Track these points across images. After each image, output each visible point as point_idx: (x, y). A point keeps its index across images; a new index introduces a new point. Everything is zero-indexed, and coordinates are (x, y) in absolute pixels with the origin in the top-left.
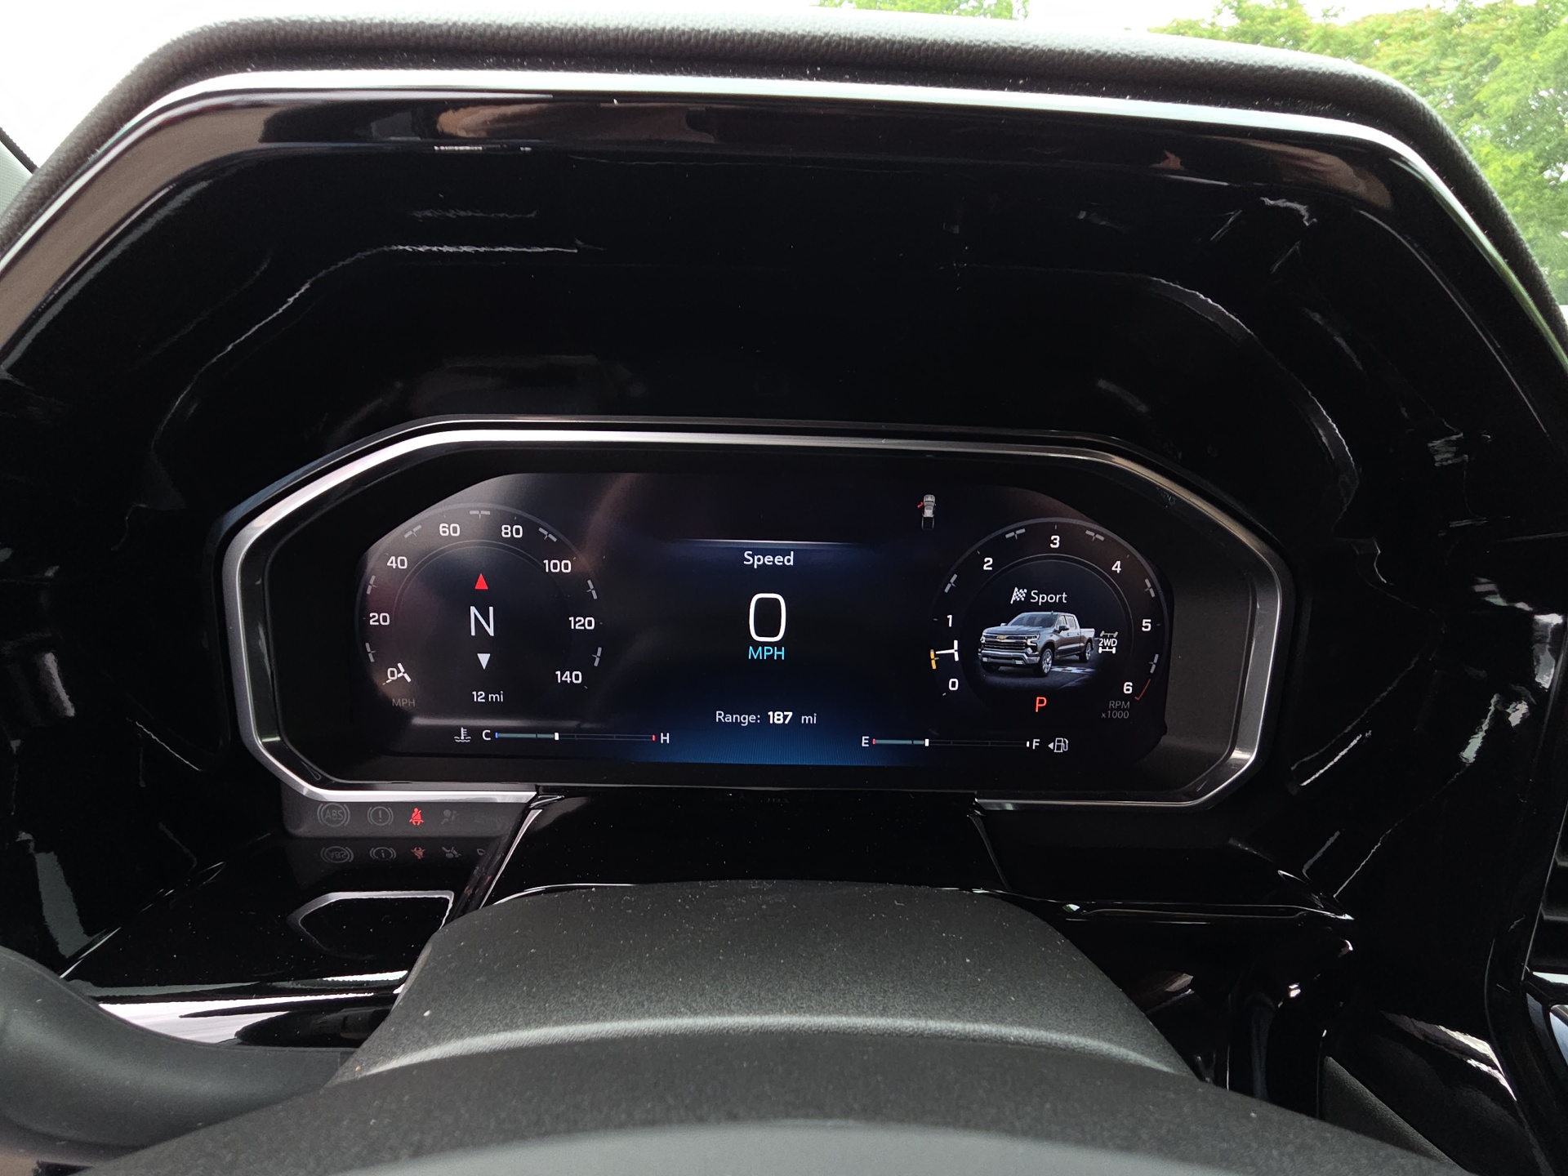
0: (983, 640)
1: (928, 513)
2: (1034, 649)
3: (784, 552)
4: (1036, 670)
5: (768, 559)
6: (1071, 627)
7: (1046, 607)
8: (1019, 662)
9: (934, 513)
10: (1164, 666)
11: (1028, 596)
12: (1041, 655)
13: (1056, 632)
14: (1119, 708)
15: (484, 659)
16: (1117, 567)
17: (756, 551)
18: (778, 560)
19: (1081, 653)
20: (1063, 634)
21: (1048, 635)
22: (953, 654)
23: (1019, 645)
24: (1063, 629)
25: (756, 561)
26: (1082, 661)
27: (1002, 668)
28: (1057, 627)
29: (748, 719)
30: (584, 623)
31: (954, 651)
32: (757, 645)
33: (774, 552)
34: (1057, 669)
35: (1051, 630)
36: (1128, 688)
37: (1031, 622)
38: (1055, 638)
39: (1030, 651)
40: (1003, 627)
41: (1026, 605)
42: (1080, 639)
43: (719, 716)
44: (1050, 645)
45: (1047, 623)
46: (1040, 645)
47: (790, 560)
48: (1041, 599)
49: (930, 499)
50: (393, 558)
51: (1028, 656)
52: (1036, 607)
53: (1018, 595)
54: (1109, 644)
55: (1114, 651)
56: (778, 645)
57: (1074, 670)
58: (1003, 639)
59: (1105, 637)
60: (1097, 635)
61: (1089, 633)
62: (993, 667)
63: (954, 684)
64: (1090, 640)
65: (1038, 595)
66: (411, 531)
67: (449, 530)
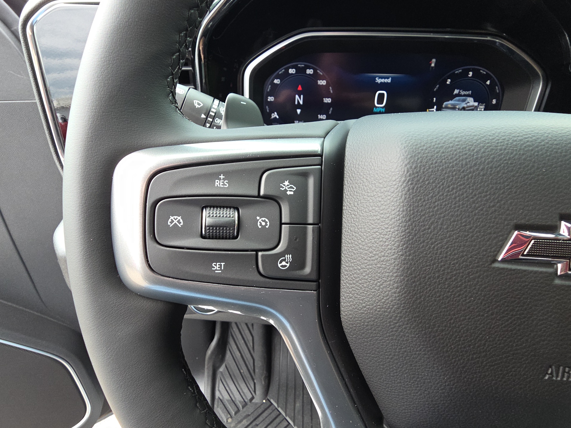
0: (444, 106)
1: (433, 65)
3: (388, 78)
5: (383, 80)
6: (471, 102)
7: (465, 95)
9: (435, 65)
11: (459, 92)
13: (466, 104)
15: (299, 111)
16: (488, 83)
17: (380, 78)
18: (386, 80)
20: (468, 104)
21: (463, 105)
23: (454, 108)
24: (468, 102)
25: (379, 81)
28: (466, 102)
30: (328, 100)
31: (435, 110)
32: (376, 107)
33: (385, 78)
35: (464, 103)
37: (459, 100)
38: (465, 106)
39: (457, 110)
40: (450, 102)
41: (458, 95)
42: (473, 106)
44: (464, 108)
45: (464, 101)
46: (461, 108)
47: (389, 81)
48: (463, 93)
49: (434, 60)
50: (275, 80)
52: (461, 96)
53: (456, 91)
54: (482, 108)
55: (483, 110)
56: (383, 107)
58: (450, 106)
59: (481, 105)
60: (478, 105)
61: (476, 104)
64: (476, 107)
65: (462, 91)
66: (281, 71)
67: (292, 71)
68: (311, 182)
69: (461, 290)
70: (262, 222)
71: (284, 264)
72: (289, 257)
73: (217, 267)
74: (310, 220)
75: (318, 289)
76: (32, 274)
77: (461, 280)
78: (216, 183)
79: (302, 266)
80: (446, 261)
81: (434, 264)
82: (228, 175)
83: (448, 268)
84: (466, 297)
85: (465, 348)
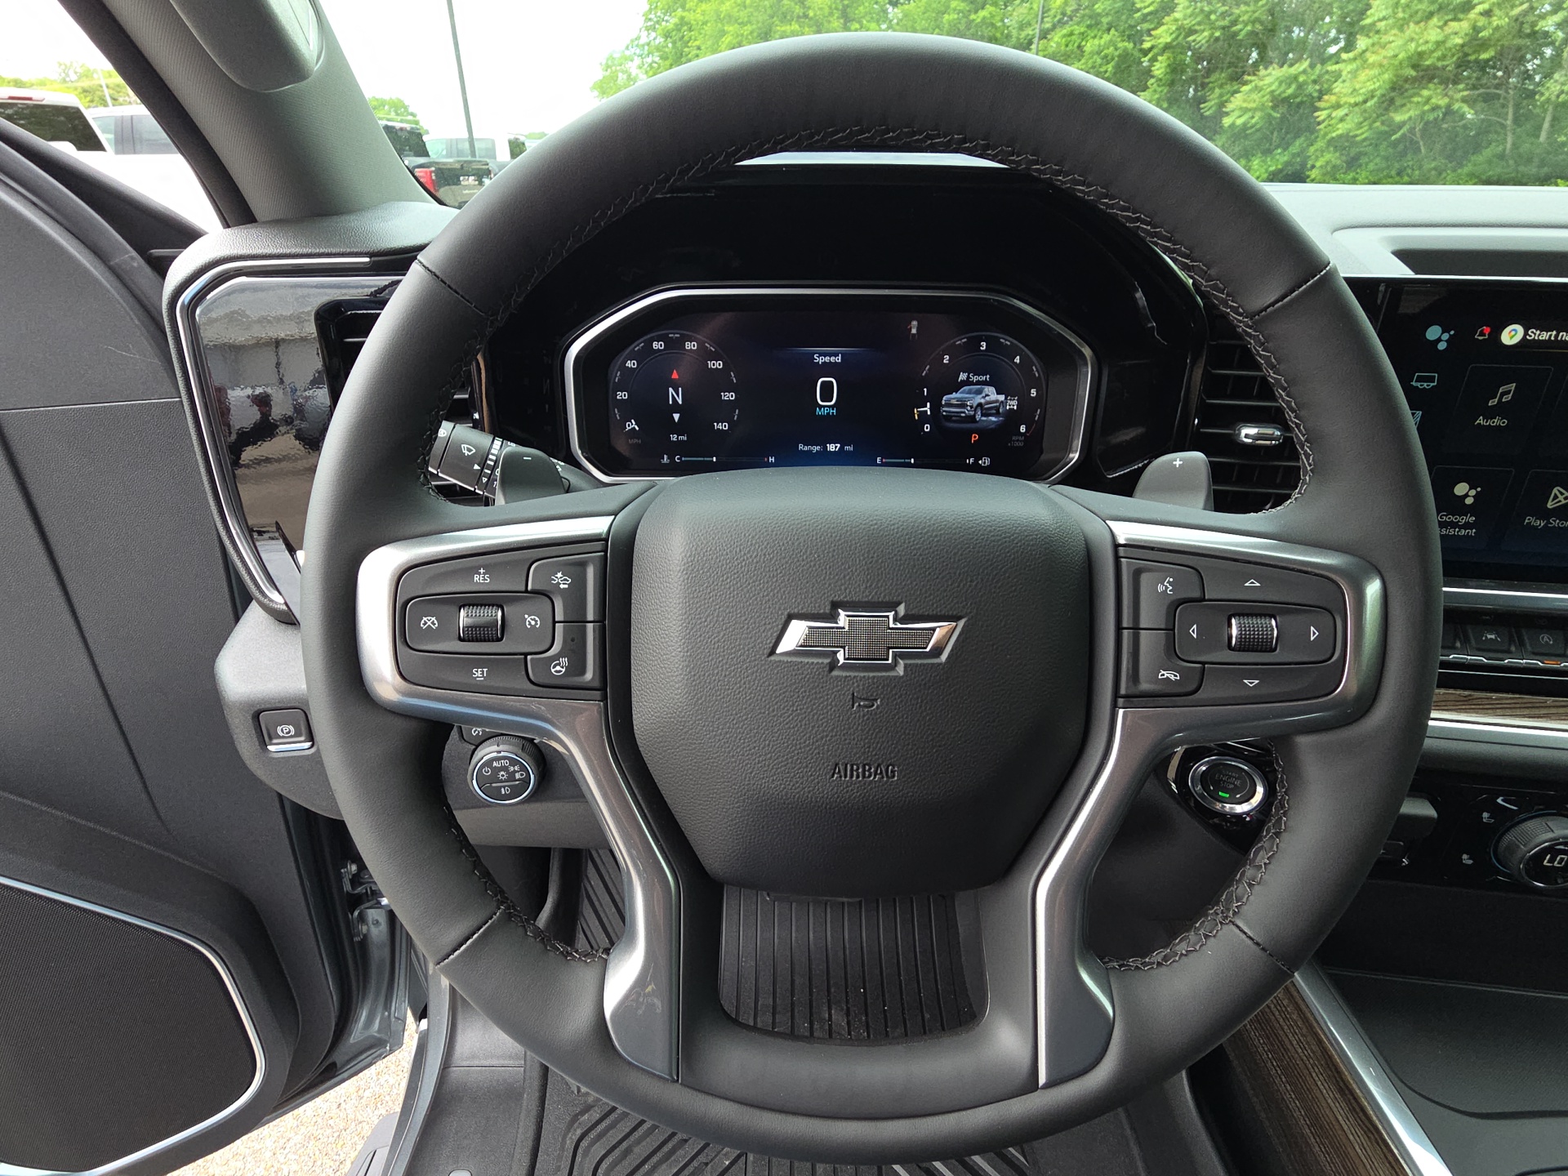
0: (943, 403)
1: (914, 331)
2: (971, 407)
3: (836, 355)
4: (972, 419)
5: (827, 359)
6: (992, 395)
7: (978, 383)
8: (963, 415)
9: (917, 331)
10: (1043, 417)
11: (968, 377)
12: (975, 410)
13: (984, 397)
14: (1018, 440)
15: (676, 416)
16: (1017, 360)
17: (821, 355)
18: (833, 359)
19: (997, 409)
20: (987, 398)
21: (979, 399)
22: (926, 411)
23: (963, 406)
24: (987, 395)
25: (820, 360)
26: (997, 414)
27: (954, 418)
28: (984, 395)
29: (816, 449)
30: (729, 396)
31: (927, 409)
32: (821, 407)
33: (830, 355)
34: (984, 418)
35: (980, 396)
36: (1023, 429)
37: (969, 392)
38: (983, 401)
39: (969, 408)
40: (954, 395)
41: (967, 382)
42: (997, 401)
43: (801, 447)
44: (980, 405)
45: (979, 392)
46: (975, 405)
47: (839, 359)
48: (975, 379)
49: (915, 323)
50: (629, 362)
51: (968, 411)
52: (972, 383)
53: (963, 376)
54: (1013, 404)
55: (1015, 408)
56: (832, 407)
57: (993, 419)
58: (954, 402)
59: (1010, 400)
60: (1006, 398)
61: (1002, 398)
62: (948, 418)
63: (927, 428)
64: (1002, 402)
65: (973, 376)
66: (638, 346)
67: (656, 345)
68: (591, 572)
69: (740, 687)
70: (531, 620)
71: (558, 669)
72: (564, 661)
73: (479, 674)
74: (590, 616)
75: (604, 699)
76: (140, 760)
77: (740, 676)
78: (475, 578)
79: (583, 672)
80: (724, 656)
81: (712, 659)
82: (489, 569)
83: (727, 663)
84: (746, 694)
85: (750, 750)
